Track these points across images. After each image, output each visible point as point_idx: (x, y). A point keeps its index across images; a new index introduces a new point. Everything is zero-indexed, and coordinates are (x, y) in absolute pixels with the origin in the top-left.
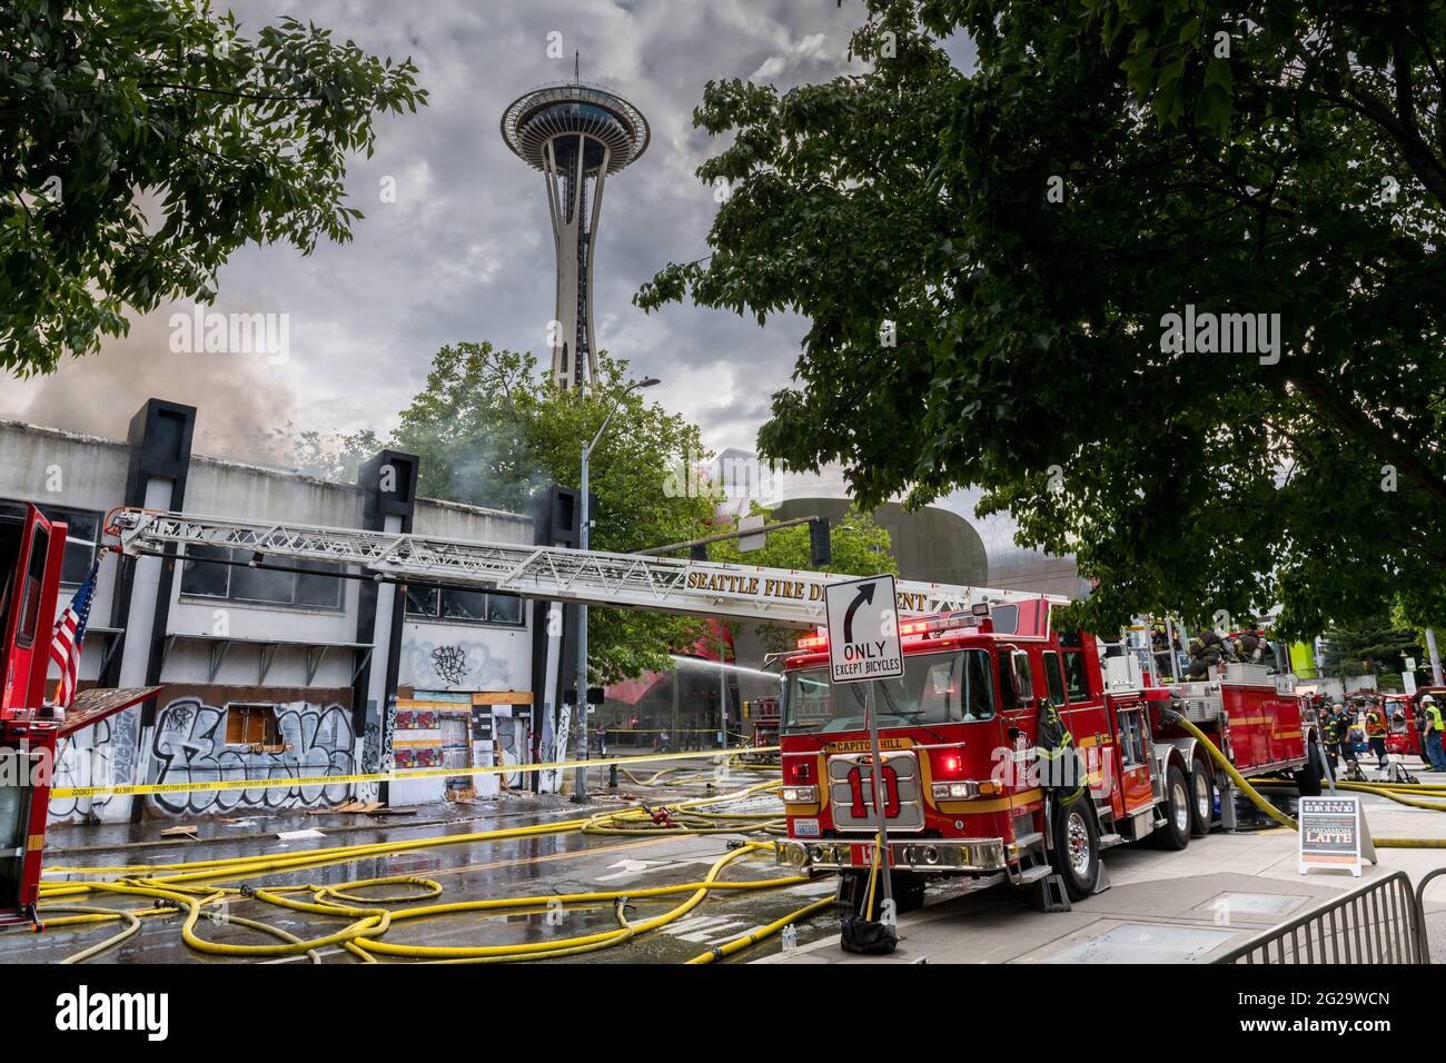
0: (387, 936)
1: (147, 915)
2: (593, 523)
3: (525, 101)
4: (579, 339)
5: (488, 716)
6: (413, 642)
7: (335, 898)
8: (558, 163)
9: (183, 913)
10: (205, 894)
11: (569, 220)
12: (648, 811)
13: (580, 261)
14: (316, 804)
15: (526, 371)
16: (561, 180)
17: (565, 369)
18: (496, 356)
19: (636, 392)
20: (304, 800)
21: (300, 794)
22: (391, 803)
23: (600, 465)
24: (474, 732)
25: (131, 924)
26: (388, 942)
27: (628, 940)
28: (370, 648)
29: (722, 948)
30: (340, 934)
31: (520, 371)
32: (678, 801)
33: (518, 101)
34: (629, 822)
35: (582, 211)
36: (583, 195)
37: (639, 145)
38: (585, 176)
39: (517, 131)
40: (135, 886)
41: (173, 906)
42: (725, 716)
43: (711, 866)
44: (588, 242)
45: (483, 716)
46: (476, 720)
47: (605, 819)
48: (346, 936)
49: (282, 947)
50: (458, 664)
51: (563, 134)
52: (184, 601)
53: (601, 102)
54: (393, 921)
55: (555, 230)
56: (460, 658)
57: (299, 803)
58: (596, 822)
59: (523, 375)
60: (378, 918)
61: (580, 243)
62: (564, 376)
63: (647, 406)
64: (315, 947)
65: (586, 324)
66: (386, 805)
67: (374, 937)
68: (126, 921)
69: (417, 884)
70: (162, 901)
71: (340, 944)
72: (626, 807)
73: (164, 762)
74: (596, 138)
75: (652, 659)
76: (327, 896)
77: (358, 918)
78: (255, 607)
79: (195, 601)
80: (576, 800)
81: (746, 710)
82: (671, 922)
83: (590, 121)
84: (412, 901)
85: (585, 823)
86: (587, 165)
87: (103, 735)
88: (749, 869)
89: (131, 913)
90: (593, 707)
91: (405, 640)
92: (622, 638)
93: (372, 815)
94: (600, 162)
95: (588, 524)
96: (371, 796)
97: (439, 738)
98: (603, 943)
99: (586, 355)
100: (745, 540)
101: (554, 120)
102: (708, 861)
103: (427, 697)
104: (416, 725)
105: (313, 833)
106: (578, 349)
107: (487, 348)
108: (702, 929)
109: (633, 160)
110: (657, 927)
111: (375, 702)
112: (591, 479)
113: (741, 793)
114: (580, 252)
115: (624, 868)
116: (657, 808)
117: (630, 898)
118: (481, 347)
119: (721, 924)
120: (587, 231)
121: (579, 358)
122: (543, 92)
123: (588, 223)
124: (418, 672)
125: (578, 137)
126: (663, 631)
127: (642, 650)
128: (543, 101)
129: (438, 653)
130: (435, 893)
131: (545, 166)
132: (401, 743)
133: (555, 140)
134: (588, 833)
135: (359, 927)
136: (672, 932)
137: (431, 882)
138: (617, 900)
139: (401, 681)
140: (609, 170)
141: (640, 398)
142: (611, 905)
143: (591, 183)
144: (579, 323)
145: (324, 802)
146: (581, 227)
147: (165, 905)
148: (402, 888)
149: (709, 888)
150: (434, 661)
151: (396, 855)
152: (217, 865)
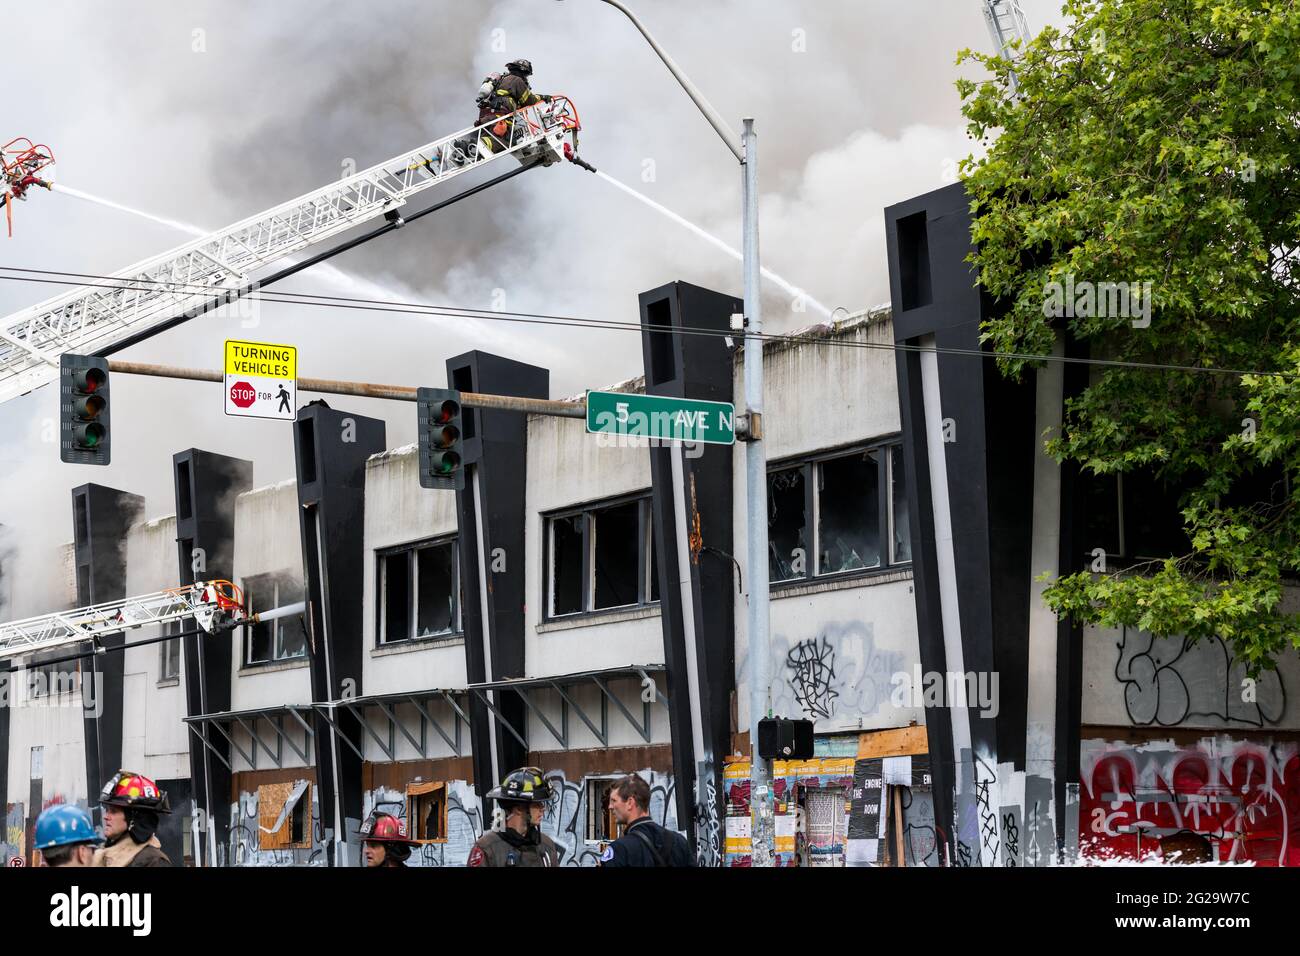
5: (877, 782)
24: (853, 820)
50: (826, 673)
56: (827, 661)
97: (790, 833)
129: (796, 655)
132: (739, 841)
150: (790, 674)
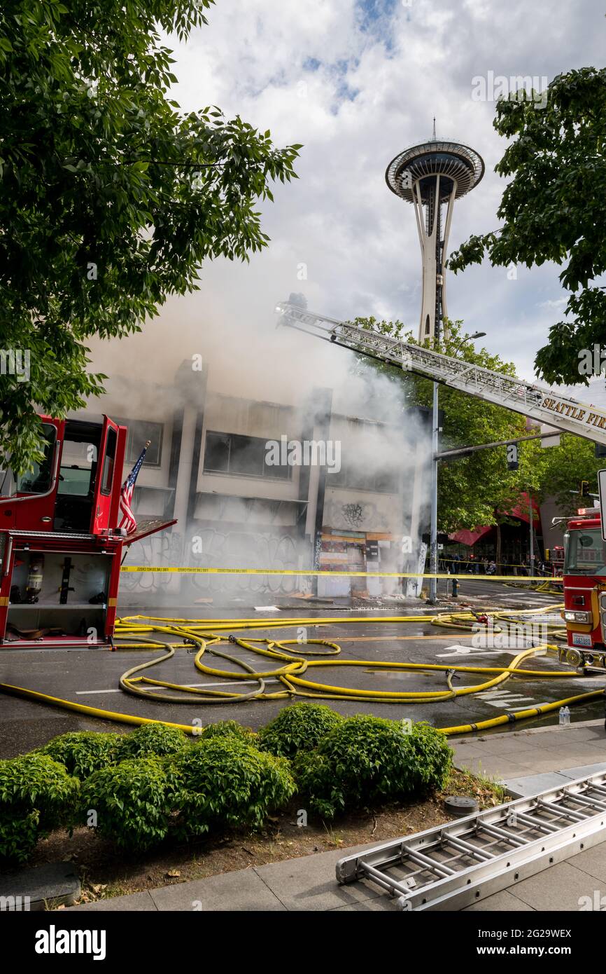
0: (304, 675)
1: (179, 647)
2: (441, 429)
3: (400, 157)
4: (437, 312)
5: (376, 547)
6: (331, 501)
7: (279, 648)
8: (422, 196)
9: (197, 648)
10: (210, 638)
11: (430, 234)
12: (475, 615)
13: (438, 259)
14: (278, 591)
15: (397, 332)
16: (425, 208)
17: (428, 331)
18: (378, 325)
19: (469, 342)
20: (270, 589)
21: (268, 586)
22: (319, 595)
23: (446, 391)
24: (367, 556)
25: (170, 651)
26: (304, 679)
27: (452, 699)
28: (306, 504)
29: (515, 714)
30: (278, 671)
31: (394, 333)
32: (498, 611)
33: (396, 158)
34: (463, 620)
35: (439, 227)
36: (439, 215)
37: (478, 176)
38: (441, 202)
39: (396, 178)
40: (176, 630)
41: (192, 643)
42: (533, 557)
43: (515, 657)
44: (443, 247)
45: (372, 547)
46: (368, 549)
47: (447, 618)
48: (281, 673)
49: (245, 674)
50: (358, 515)
51: (426, 176)
52: (206, 473)
53: (450, 150)
54: (309, 666)
55: (421, 241)
56: (359, 511)
57: (268, 591)
58: (440, 618)
59: (395, 336)
60: (301, 663)
61: (437, 247)
62: (427, 336)
63: (477, 351)
64: (263, 677)
65: (441, 302)
66: (316, 595)
67: (297, 675)
68: (168, 649)
69: (326, 645)
70: (187, 640)
71: (277, 677)
72: (462, 612)
73: (197, 562)
74: (448, 176)
75: (480, 517)
76: (275, 646)
77: (290, 662)
78: (243, 478)
79: (211, 474)
80: (430, 603)
81: (547, 555)
82: (482, 691)
83: (443, 165)
84: (322, 655)
85: (433, 618)
86: (441, 195)
87: (166, 546)
88: (542, 662)
89: (171, 645)
90: (442, 545)
91: (326, 499)
92: (461, 504)
93: (308, 601)
94: (450, 192)
95: (438, 429)
96: (308, 590)
97: (345, 559)
98: (435, 699)
99: (441, 322)
100: (546, 440)
101: (420, 168)
102: (513, 653)
103: (339, 534)
104: (333, 550)
105: (274, 608)
106: (436, 318)
107: (372, 320)
108: (504, 699)
109: (473, 187)
110: (473, 693)
111: (310, 535)
112: (440, 401)
113: (542, 609)
114: (437, 254)
115: (456, 651)
116: (481, 614)
117: (457, 671)
118: (369, 320)
119: (519, 697)
120: (442, 240)
121: (437, 324)
122: (412, 150)
123: (442, 234)
124: (334, 519)
125: (436, 176)
126: (490, 499)
127: (474, 511)
128: (412, 155)
129: (346, 507)
130: (336, 652)
131: (414, 200)
132: (324, 560)
133: (420, 181)
134: (435, 625)
135: (291, 668)
136: (483, 697)
137: (334, 645)
138: (447, 671)
139: (324, 523)
140: (457, 197)
141: (472, 346)
142: (444, 673)
143: (444, 206)
144: (437, 301)
145: (282, 592)
146: (438, 237)
147: (189, 643)
148: (318, 646)
149: (511, 672)
150: (343, 512)
151: (317, 626)
152: (220, 622)
